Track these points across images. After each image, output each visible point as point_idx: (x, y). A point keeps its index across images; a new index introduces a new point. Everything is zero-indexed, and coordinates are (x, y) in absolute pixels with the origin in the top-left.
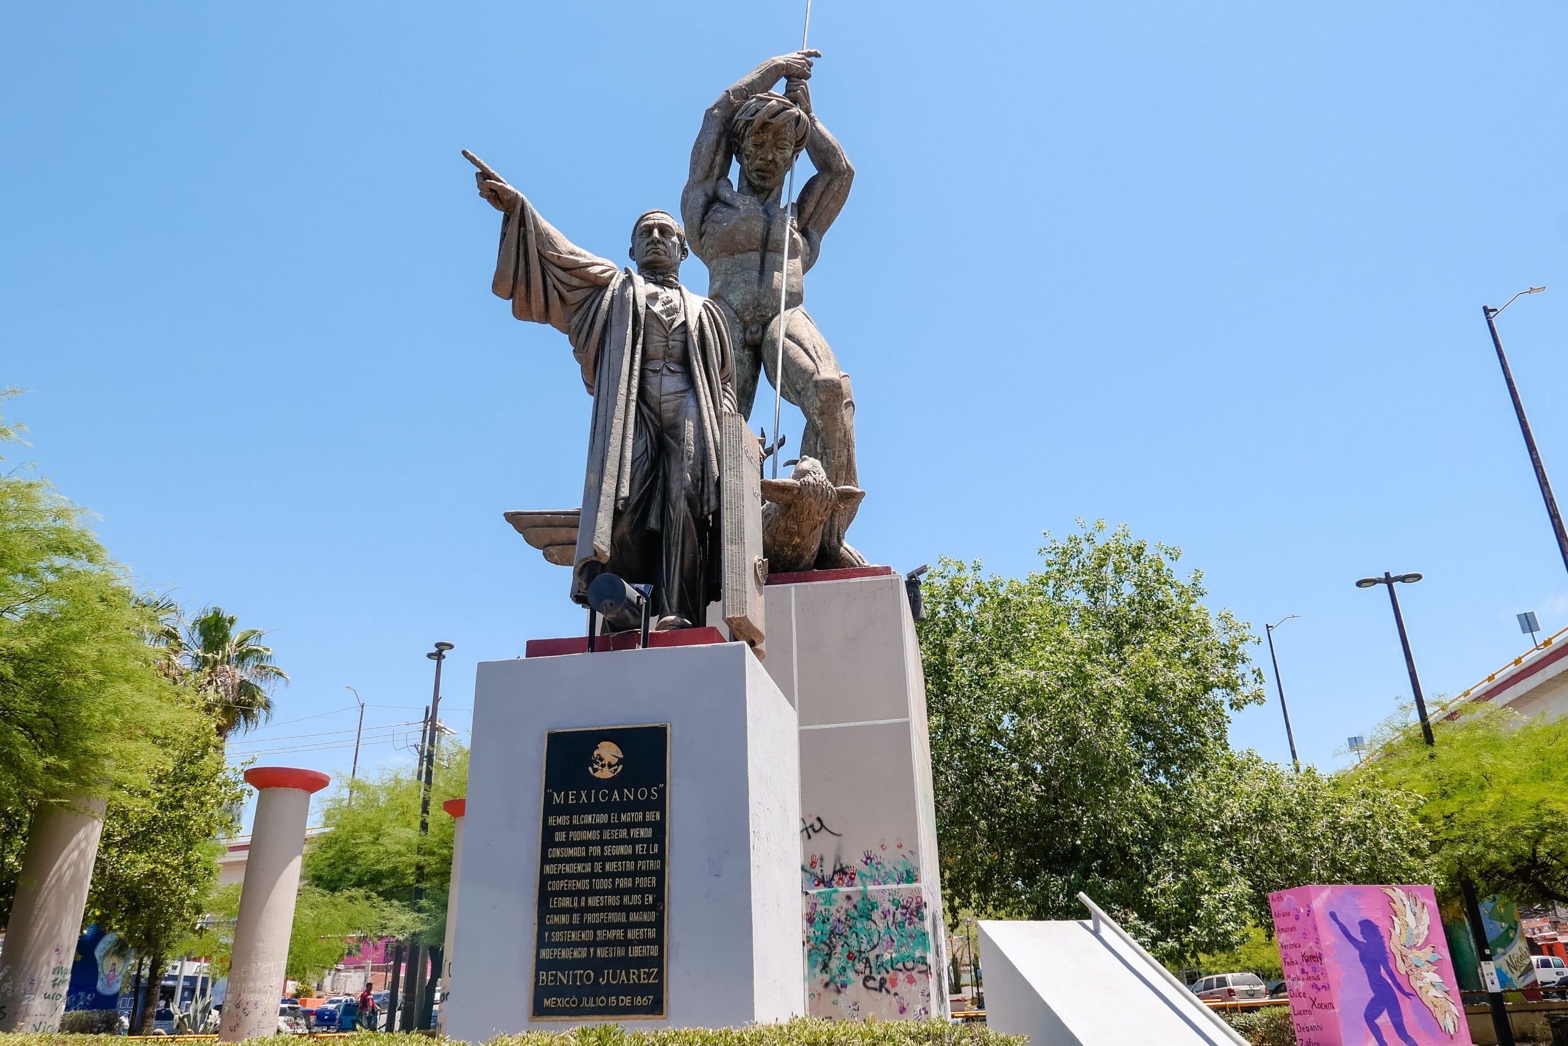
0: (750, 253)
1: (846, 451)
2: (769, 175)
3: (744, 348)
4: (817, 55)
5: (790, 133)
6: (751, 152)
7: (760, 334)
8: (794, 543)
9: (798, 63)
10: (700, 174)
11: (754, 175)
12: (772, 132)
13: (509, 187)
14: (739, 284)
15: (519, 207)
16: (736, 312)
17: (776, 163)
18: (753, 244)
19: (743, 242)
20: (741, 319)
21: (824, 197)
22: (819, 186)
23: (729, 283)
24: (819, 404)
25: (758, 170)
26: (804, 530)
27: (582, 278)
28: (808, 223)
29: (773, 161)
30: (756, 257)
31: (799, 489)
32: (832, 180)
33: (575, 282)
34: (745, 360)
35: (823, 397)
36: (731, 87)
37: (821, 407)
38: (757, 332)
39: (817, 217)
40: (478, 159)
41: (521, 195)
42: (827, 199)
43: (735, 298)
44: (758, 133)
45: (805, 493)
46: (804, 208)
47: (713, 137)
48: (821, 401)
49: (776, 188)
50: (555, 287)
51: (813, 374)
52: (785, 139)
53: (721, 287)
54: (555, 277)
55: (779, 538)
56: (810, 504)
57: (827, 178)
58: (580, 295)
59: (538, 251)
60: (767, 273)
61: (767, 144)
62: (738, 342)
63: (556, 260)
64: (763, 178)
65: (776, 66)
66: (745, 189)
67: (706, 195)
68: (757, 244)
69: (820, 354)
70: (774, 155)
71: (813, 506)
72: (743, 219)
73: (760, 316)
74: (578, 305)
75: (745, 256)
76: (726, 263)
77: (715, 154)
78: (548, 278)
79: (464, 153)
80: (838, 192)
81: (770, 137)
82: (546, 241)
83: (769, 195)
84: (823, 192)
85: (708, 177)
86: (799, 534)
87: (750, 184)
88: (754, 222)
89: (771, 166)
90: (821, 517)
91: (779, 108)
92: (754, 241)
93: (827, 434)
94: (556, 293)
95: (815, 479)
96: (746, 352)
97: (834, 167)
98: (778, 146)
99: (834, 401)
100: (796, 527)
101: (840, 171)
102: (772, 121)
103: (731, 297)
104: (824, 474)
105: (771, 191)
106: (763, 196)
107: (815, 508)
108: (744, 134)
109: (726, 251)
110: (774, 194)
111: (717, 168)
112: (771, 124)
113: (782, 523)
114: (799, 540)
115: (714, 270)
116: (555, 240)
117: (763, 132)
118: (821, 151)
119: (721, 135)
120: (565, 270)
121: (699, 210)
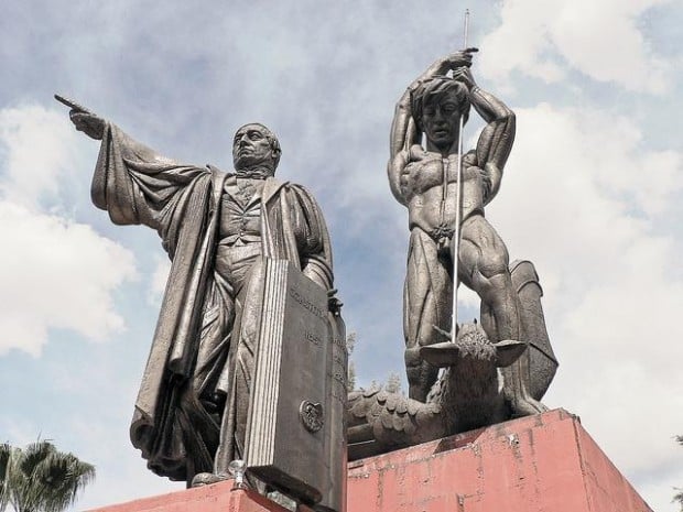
0: (434, 188)
2: (444, 132)
6: (427, 120)
9: (458, 57)
10: (396, 148)
12: (438, 100)
16: (427, 233)
25: (436, 132)
27: (166, 180)
28: (486, 160)
29: (445, 122)
33: (160, 183)
38: (444, 243)
39: (492, 154)
44: (428, 104)
50: (141, 190)
52: (449, 103)
54: (142, 181)
58: (163, 194)
59: (124, 161)
61: (437, 111)
63: (140, 168)
64: (441, 136)
65: (441, 64)
67: (403, 159)
70: (444, 117)
72: (425, 165)
73: (446, 231)
74: (164, 203)
75: (431, 191)
77: (406, 131)
79: (57, 97)
81: (438, 105)
88: (433, 165)
89: (445, 126)
94: (142, 194)
95: (472, 338)
98: (445, 109)
104: (484, 334)
111: (408, 140)
117: (432, 103)
119: (407, 118)
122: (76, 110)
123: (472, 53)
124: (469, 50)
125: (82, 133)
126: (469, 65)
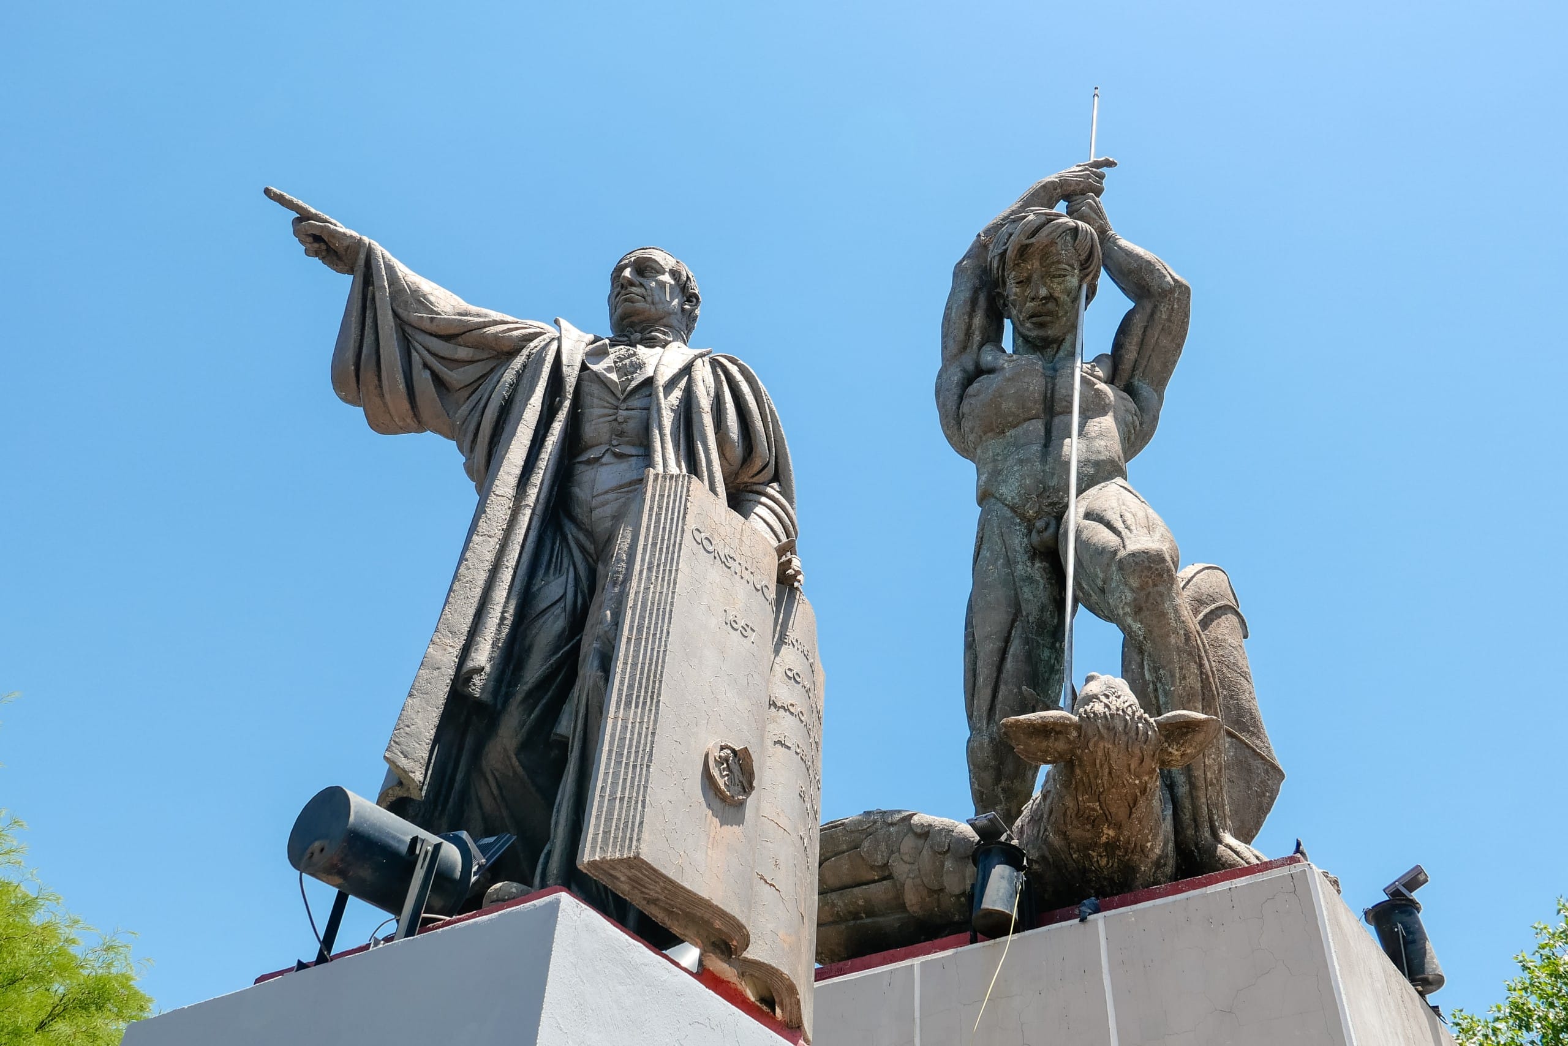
0: (1026, 425)
1: (1194, 666)
2: (1048, 318)
3: (1032, 559)
4: (1109, 164)
5: (1065, 251)
6: (1016, 294)
7: (1051, 530)
8: (1104, 839)
9: (1077, 176)
10: (953, 348)
11: (1028, 325)
12: (1038, 256)
13: (342, 229)
14: (1012, 467)
15: (362, 256)
16: (1013, 509)
17: (1056, 300)
18: (1031, 409)
19: (1013, 410)
20: (1023, 517)
21: (1149, 332)
22: (1139, 321)
23: (999, 473)
24: (1129, 596)
25: (1031, 317)
26: (1113, 810)
27: (476, 347)
28: (1132, 376)
29: (1050, 298)
30: (1037, 427)
31: (1078, 727)
32: (1156, 306)
33: (462, 353)
34: (1037, 576)
35: (1135, 583)
36: (980, 229)
37: (1135, 599)
38: (1046, 528)
39: (1144, 363)
40: (287, 196)
41: (366, 240)
42: (1155, 332)
43: (1009, 490)
44: (1018, 265)
45: (1090, 733)
46: (1121, 356)
47: (965, 295)
48: (1132, 589)
49: (1069, 337)
50: (426, 366)
51: (1116, 552)
52: (1059, 262)
53: (988, 480)
54: (428, 351)
55: (1075, 833)
56: (1107, 754)
57: (1149, 307)
58: (469, 373)
59: (396, 315)
60: (1054, 443)
61: (1035, 276)
62: (1022, 551)
63: (427, 326)
64: (1042, 325)
65: (1044, 187)
66: (1021, 350)
67: (964, 370)
68: (1037, 408)
69: (1129, 522)
70: (1049, 288)
71: (1114, 755)
72: (1009, 380)
73: (1050, 504)
74: (470, 389)
75: (1020, 430)
76: (994, 446)
77: (971, 316)
78: (414, 354)
79: (267, 192)
80: (1169, 320)
81: (1036, 264)
82: (411, 300)
83: (1059, 348)
84: (1146, 327)
85: (965, 348)
86: (1106, 817)
87: (1026, 339)
88: (1026, 380)
89: (1051, 306)
90: (1138, 777)
91: (1038, 222)
92: (1030, 404)
93: (1153, 642)
94: (427, 374)
95: (1106, 706)
96: (1038, 565)
97: (1154, 284)
98: (1051, 273)
99: (1155, 585)
100: (1096, 805)
101: (1164, 291)
102: (1033, 240)
103: (1003, 490)
104: (1132, 699)
105: (1059, 342)
106: (1049, 352)
107: (1118, 759)
108: (1003, 276)
109: (992, 430)
110: (1067, 344)
111: (977, 333)
112: (1032, 245)
113: (1070, 803)
114: (1111, 833)
115: (979, 462)
116: (432, 299)
117: (1024, 261)
118: (1130, 272)
119: (976, 291)
120: (448, 338)
121: (955, 390)
122: (304, 216)
123: (1104, 170)
124: (1097, 165)
125: (316, 261)
126: (1098, 192)
